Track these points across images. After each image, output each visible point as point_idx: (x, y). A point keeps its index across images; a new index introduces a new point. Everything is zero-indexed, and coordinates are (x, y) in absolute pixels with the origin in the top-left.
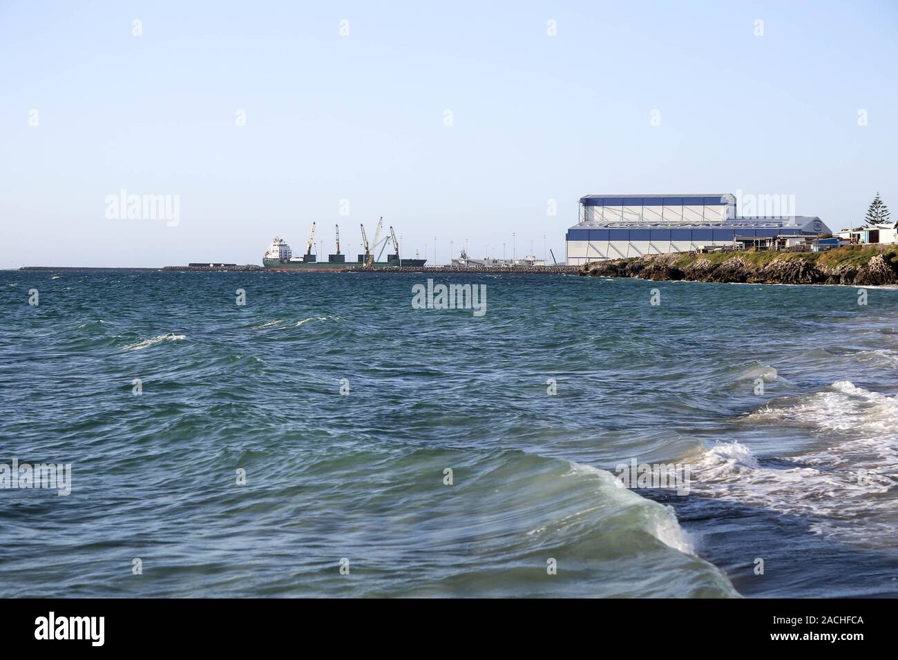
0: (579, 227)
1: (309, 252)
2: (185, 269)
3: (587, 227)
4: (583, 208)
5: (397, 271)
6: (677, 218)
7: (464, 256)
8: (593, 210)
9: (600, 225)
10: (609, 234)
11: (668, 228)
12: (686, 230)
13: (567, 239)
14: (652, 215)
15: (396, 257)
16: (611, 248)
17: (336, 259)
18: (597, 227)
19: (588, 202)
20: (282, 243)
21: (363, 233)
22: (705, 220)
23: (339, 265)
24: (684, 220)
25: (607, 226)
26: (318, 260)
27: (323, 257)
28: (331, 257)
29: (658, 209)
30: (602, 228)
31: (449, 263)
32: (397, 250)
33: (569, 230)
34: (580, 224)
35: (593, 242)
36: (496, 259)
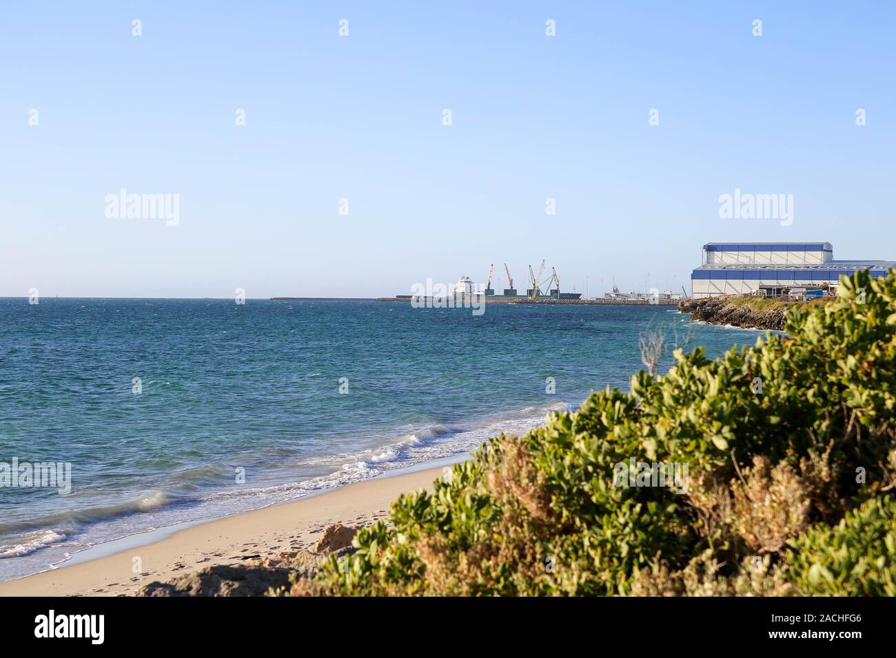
0: (702, 269)
1: (489, 288)
2: (394, 300)
3: (709, 268)
4: (705, 254)
5: (554, 303)
6: (783, 262)
7: (616, 291)
8: (714, 254)
9: (720, 267)
10: (726, 274)
11: (775, 269)
12: (790, 271)
13: (692, 278)
14: (762, 259)
15: (557, 291)
16: (727, 286)
17: (510, 293)
18: (717, 268)
19: (710, 248)
20: (468, 280)
21: (531, 272)
22: (806, 263)
23: (512, 298)
24: (789, 263)
25: (725, 268)
26: (496, 293)
27: (499, 292)
28: (506, 292)
29: (767, 254)
30: (721, 269)
31: (602, 296)
32: (558, 286)
33: (694, 271)
34: (703, 266)
35: (730, 281)
36: (641, 293)
